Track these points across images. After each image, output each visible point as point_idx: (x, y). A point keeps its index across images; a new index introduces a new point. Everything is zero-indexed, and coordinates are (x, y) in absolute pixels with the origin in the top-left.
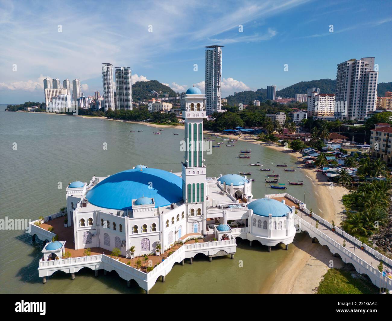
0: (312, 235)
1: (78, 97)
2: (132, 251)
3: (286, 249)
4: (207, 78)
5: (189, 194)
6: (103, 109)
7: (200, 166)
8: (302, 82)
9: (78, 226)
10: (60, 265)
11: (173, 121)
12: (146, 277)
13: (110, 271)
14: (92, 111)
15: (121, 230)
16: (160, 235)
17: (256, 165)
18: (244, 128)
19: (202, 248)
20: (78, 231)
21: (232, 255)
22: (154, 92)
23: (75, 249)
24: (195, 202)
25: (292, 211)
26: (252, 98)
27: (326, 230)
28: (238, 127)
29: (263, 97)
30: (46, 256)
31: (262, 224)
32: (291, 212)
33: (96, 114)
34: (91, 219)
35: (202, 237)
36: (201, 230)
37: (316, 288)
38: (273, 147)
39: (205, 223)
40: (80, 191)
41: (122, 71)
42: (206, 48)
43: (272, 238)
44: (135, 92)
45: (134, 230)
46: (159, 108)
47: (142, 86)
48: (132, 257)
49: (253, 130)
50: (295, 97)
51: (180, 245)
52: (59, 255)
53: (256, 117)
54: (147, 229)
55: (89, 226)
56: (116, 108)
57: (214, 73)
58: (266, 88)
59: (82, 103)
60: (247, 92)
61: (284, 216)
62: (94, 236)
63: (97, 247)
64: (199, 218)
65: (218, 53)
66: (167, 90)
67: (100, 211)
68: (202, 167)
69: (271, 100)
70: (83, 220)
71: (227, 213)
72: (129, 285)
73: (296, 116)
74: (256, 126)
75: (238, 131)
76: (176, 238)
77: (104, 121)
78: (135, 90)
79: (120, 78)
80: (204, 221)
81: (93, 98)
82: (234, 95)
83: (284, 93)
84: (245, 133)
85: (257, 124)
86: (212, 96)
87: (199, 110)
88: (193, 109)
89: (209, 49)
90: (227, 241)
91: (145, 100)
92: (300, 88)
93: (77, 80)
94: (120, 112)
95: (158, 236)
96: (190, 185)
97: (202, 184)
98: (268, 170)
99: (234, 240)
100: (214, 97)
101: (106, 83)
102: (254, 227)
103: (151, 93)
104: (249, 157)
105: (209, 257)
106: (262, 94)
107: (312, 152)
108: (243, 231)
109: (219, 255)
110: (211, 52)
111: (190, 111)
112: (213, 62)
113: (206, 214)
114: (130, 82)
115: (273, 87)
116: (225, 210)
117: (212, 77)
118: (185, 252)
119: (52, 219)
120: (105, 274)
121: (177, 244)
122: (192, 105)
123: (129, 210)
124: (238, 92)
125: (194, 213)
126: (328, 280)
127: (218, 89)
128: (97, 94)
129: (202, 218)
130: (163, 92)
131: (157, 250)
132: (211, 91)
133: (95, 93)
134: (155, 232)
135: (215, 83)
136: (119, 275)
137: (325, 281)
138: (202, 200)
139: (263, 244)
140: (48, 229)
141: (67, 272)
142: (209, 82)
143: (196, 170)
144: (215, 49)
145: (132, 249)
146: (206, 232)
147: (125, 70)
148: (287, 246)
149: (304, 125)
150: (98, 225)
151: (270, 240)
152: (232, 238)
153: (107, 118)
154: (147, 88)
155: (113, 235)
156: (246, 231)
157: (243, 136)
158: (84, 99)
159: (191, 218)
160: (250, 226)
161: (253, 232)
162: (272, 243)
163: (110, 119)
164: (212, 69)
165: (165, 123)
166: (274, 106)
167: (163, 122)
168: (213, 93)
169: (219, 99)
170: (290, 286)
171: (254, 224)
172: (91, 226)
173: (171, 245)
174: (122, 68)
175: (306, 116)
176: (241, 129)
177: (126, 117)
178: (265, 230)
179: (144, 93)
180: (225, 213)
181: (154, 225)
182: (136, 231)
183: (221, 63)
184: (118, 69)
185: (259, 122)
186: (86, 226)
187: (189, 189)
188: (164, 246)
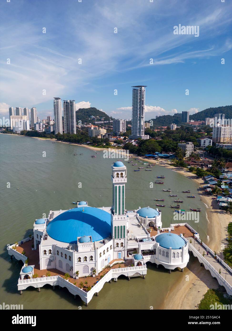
0: (201, 261)
1: (35, 123)
2: (77, 274)
3: (182, 271)
4: (134, 111)
5: (115, 233)
6: (53, 132)
7: (123, 214)
8: (211, 108)
9: (42, 255)
10: (31, 282)
11: (107, 144)
12: (86, 295)
13: (63, 287)
14: (46, 134)
15: (70, 260)
16: (95, 263)
17: (167, 191)
18: (161, 153)
19: (123, 271)
20: (42, 258)
21: (144, 276)
22: (93, 117)
23: (40, 270)
24: (119, 238)
25: (187, 244)
26: (170, 121)
27: (211, 257)
28: (157, 153)
29: (179, 120)
30: (23, 277)
31: (165, 254)
32: (185, 244)
33: (49, 136)
34: (50, 250)
35: (124, 262)
36: (123, 256)
37: (198, 305)
38: (182, 172)
39: (126, 252)
40: (43, 226)
41: (69, 103)
42: (133, 87)
43: (172, 264)
44: (78, 117)
45: (78, 260)
46: (97, 133)
47: (83, 112)
48: (77, 278)
49: (168, 155)
50: (204, 120)
51: (109, 268)
52: (30, 276)
53: (171, 144)
54: (87, 259)
55: (49, 255)
56: (63, 132)
57: (139, 107)
58: (182, 113)
59: (38, 127)
60: (166, 116)
61: (180, 248)
62: (52, 261)
63: (54, 268)
64: (122, 249)
65: (142, 92)
66: (102, 114)
67: (56, 245)
68: (124, 215)
69: (186, 122)
70: (45, 251)
71: (141, 245)
72: (75, 297)
73: (204, 142)
74: (170, 151)
75: (156, 155)
76: (106, 264)
77: (54, 143)
78: (78, 115)
79: (67, 108)
80: (125, 251)
81: (46, 121)
82: (155, 118)
83: (196, 117)
84: (162, 158)
85: (171, 150)
86: (138, 124)
87: (122, 177)
88: (118, 177)
89: (135, 88)
90: (141, 266)
91: (85, 123)
92: (209, 113)
93: (34, 108)
94: (67, 136)
95: (94, 264)
96: (116, 227)
97: (124, 226)
98: (175, 196)
99: (146, 266)
100: (139, 126)
101: (56, 107)
102: (159, 255)
103: (91, 118)
104: (163, 183)
105: (128, 277)
106: (178, 118)
107: (211, 180)
108: (152, 257)
109: (135, 276)
110: (137, 91)
111: (116, 178)
112: (138, 98)
113: (127, 246)
114: (74, 110)
115: (187, 112)
116: (140, 243)
117: (137, 110)
118: (112, 274)
119: (23, 243)
120: (59, 288)
121: (107, 267)
122: (118, 174)
123: (75, 243)
124: (159, 116)
125: (119, 245)
126: (206, 298)
127: (142, 119)
128: (49, 118)
129: (124, 248)
130: (99, 116)
131: (93, 273)
132: (136, 121)
133: (48, 117)
134: (92, 261)
135: (140, 114)
136: (69, 291)
137: (204, 299)
138: (124, 237)
139: (166, 267)
140: (22, 253)
141: (36, 287)
142: (135, 114)
143: (120, 217)
144: (140, 88)
145: (77, 273)
146: (126, 258)
147: (71, 102)
148: (182, 269)
149: (209, 151)
150: (55, 254)
151: (170, 265)
152: (144, 264)
153: (57, 140)
154: (87, 113)
155: (65, 262)
156: (154, 258)
157: (160, 161)
158: (39, 124)
159: (117, 249)
160: (157, 254)
161: (159, 258)
162: (172, 267)
163: (59, 141)
164: (137, 104)
165: (100, 146)
166: (187, 130)
167: (99, 145)
168: (138, 122)
169: (143, 126)
170: (181, 302)
171: (160, 253)
172: (51, 255)
173: (103, 269)
174: (68, 101)
175: (211, 142)
176: (159, 155)
177: (71, 140)
178: (167, 258)
179: (85, 117)
180: (140, 245)
181: (92, 257)
182: (80, 261)
183: (145, 99)
184: (65, 101)
185: (173, 148)
186: (47, 254)
187: (115, 230)
188: (98, 270)
